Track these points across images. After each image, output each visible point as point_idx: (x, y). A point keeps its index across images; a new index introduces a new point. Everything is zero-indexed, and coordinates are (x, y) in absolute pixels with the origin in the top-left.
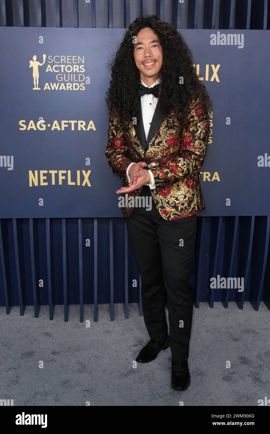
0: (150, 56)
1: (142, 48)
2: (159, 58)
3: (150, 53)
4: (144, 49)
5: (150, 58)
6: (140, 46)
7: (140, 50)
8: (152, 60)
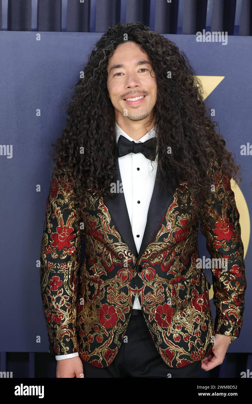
0: (137, 86)
1: (122, 74)
2: (150, 88)
4: (124, 76)
5: (135, 89)
6: (118, 70)
7: (119, 77)
8: (139, 92)
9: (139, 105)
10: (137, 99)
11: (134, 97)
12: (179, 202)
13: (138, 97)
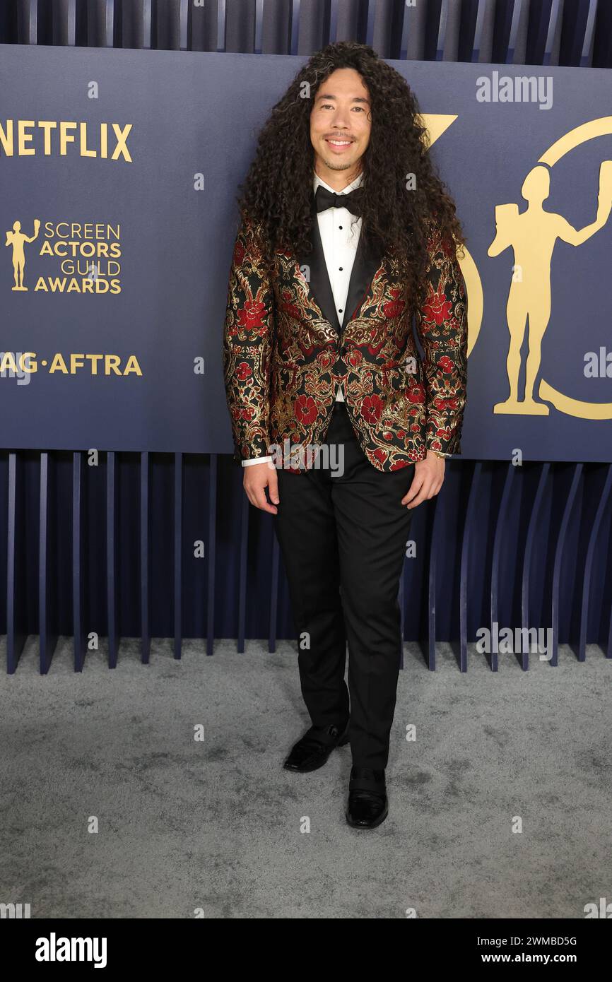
0: (345, 128)
1: (331, 108)
2: (361, 134)
3: (346, 121)
4: (334, 111)
5: (343, 131)
6: (328, 102)
7: (327, 110)
8: (347, 136)
9: (343, 151)
10: (342, 143)
11: (339, 141)
12: (388, 268)
13: (343, 141)
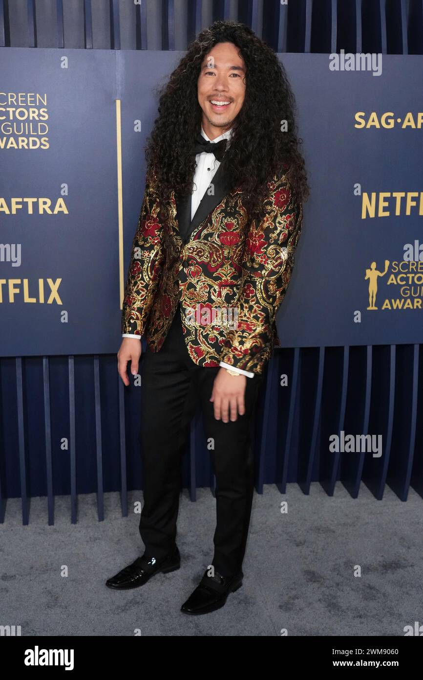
0: (224, 91)
1: (213, 74)
2: (238, 96)
3: (225, 85)
4: (215, 76)
5: (223, 93)
6: (211, 70)
7: (210, 76)
8: (226, 97)
10: (222, 103)
11: (220, 101)
12: (227, 204)
13: (224, 101)
